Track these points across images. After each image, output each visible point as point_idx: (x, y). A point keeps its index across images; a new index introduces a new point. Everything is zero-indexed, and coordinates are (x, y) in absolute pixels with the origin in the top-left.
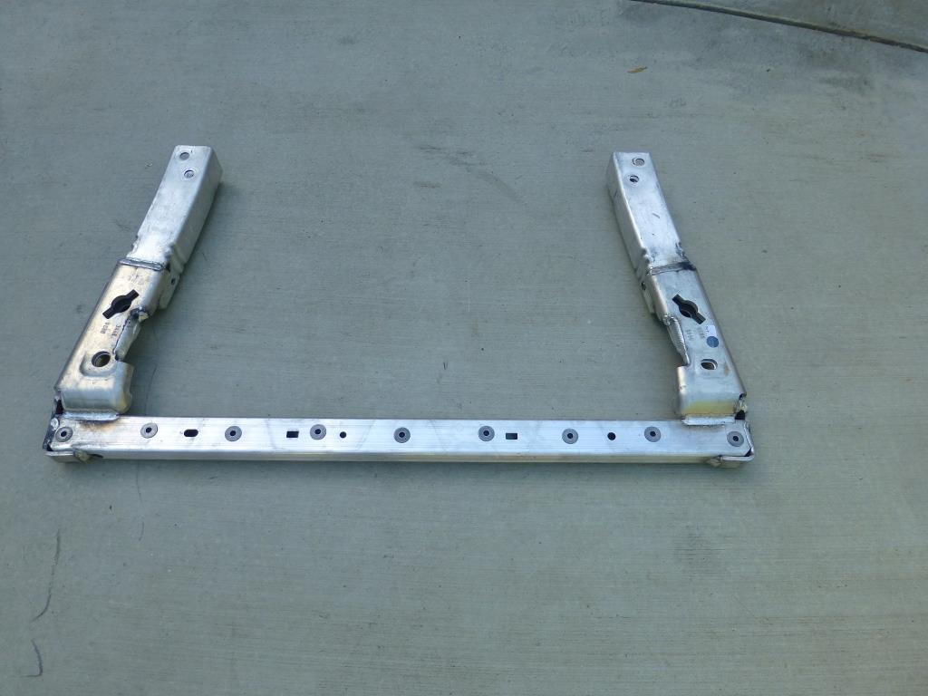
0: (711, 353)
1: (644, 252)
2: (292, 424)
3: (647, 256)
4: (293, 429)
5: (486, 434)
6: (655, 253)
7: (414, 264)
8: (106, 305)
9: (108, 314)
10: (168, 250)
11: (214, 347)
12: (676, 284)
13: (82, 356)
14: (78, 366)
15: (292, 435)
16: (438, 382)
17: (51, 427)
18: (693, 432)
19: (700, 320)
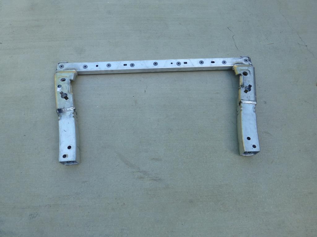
0: (62, 83)
1: (73, 117)
2: (186, 66)
3: (73, 115)
4: (185, 65)
5: (132, 65)
6: (70, 116)
7: (158, 124)
8: (252, 88)
9: (250, 86)
10: (242, 109)
11: (217, 93)
12: (66, 103)
13: (251, 74)
14: (251, 72)
15: (186, 63)
16: (147, 87)
17: (251, 62)
18: (73, 68)
19: (62, 93)
